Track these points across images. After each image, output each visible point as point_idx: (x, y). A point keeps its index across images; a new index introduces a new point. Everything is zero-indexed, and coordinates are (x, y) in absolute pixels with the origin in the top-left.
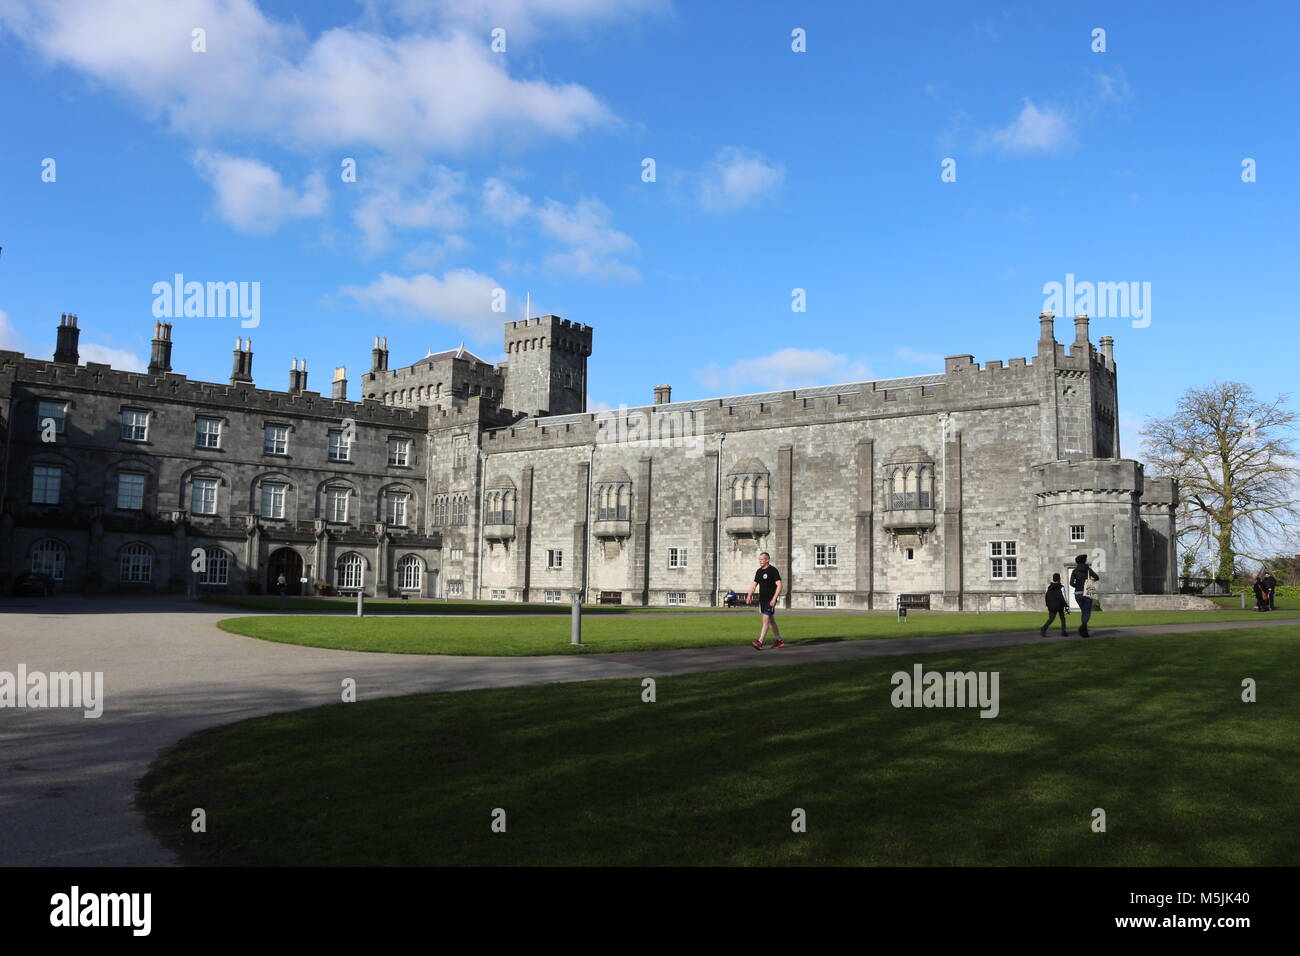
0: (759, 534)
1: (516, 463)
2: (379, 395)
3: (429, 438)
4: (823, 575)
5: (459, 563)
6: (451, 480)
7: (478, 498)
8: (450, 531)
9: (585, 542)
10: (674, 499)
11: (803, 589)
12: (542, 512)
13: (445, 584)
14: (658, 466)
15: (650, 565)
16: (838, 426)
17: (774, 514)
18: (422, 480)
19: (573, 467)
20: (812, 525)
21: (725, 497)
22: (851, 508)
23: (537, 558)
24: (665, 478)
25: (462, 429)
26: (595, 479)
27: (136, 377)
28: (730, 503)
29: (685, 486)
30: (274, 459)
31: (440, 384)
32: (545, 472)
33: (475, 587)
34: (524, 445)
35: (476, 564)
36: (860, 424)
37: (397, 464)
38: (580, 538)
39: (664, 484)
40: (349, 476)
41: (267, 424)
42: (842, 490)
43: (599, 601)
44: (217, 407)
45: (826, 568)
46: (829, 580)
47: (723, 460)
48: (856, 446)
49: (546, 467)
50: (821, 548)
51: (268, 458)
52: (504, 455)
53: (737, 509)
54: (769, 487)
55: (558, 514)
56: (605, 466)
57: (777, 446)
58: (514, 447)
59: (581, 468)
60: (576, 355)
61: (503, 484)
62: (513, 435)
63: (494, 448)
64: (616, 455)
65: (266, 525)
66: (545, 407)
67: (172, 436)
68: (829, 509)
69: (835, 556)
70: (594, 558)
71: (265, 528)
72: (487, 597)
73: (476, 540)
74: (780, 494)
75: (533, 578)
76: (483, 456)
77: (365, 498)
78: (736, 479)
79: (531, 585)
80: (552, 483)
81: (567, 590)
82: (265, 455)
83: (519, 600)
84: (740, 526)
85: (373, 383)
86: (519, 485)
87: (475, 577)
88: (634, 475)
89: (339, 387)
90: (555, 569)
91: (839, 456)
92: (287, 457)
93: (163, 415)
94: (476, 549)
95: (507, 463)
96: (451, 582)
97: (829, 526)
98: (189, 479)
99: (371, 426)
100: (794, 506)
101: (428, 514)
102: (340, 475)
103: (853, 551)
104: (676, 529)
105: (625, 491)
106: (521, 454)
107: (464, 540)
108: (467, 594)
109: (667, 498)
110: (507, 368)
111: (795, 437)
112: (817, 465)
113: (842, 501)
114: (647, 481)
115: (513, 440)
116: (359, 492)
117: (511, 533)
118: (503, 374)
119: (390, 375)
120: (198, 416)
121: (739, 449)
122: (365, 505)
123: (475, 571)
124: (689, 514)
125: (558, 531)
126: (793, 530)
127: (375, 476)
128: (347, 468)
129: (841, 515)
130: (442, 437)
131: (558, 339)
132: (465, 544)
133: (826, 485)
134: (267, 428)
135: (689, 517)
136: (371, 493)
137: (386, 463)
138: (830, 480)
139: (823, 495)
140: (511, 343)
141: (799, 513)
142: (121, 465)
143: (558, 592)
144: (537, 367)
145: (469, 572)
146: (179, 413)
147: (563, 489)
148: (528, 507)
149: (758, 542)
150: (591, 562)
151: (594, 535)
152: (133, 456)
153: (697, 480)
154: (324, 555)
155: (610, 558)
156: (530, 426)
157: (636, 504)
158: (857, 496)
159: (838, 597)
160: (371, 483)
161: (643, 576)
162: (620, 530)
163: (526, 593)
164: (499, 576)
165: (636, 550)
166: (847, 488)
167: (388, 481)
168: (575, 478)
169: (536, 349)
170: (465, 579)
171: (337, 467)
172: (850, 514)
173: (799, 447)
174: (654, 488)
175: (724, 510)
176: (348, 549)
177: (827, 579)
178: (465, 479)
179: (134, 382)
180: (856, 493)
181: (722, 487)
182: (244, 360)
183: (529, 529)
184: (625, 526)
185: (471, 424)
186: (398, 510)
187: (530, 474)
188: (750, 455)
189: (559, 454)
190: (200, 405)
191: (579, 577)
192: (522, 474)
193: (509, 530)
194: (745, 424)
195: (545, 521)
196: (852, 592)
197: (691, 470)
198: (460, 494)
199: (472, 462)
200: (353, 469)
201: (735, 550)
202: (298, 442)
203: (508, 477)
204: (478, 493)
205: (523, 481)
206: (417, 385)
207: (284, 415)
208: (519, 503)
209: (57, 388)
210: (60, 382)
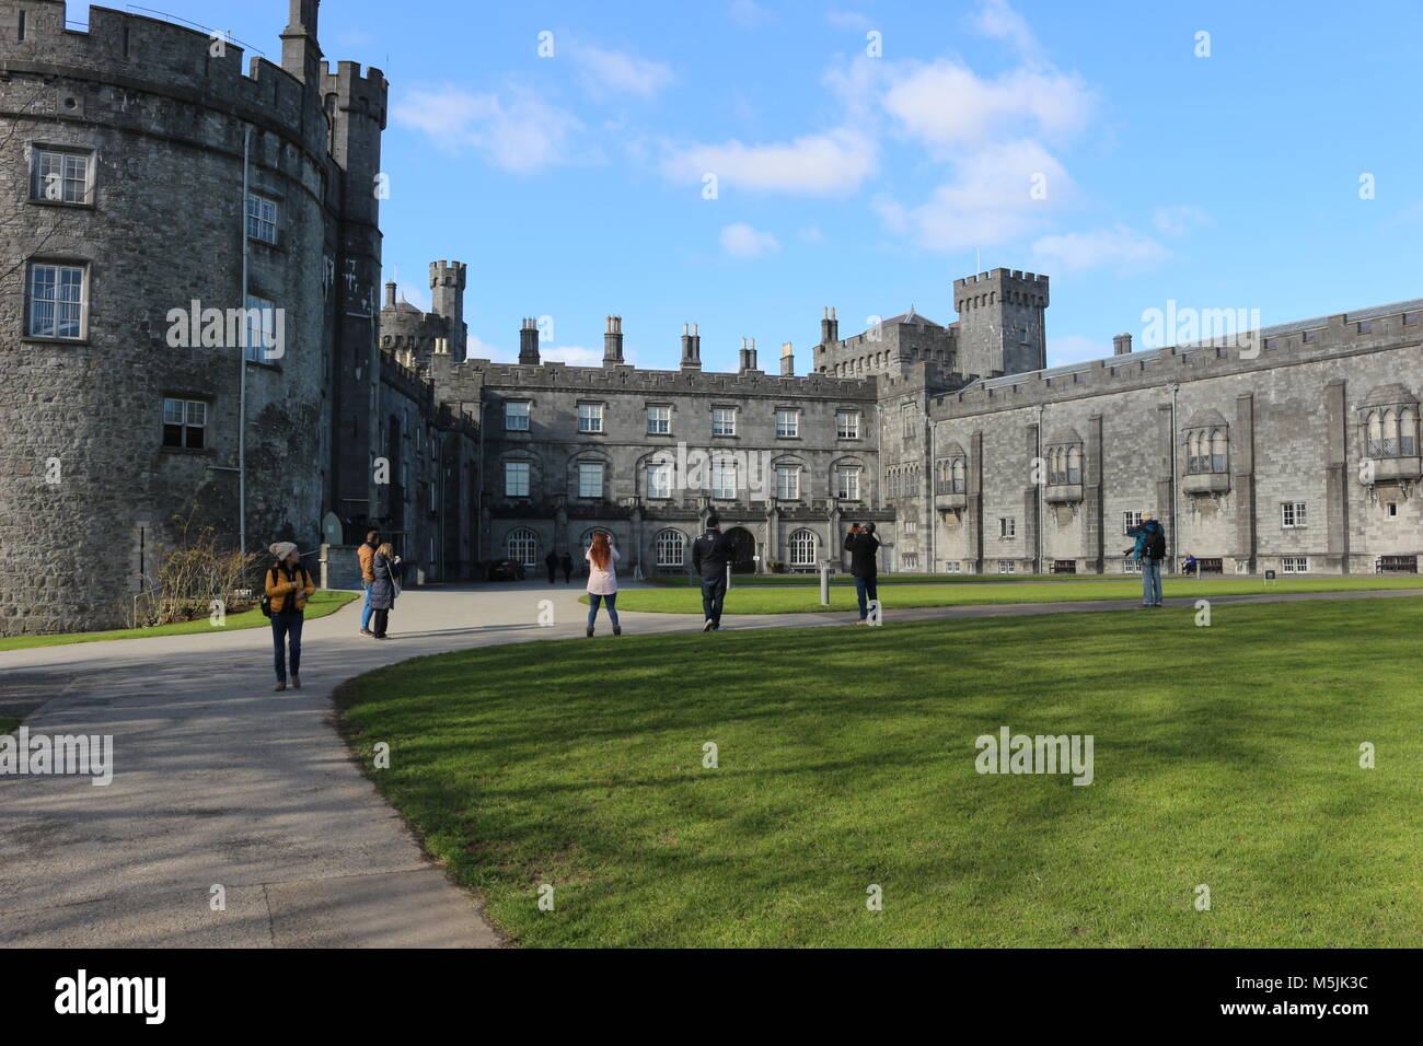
0: (1218, 493)
1: (964, 429)
2: (830, 367)
3: (878, 408)
4: (1292, 537)
5: (913, 536)
6: (902, 451)
7: (928, 468)
8: (904, 503)
9: (1037, 509)
10: (1126, 459)
11: (1270, 552)
12: (992, 478)
13: (900, 558)
14: (1109, 424)
15: (1105, 531)
16: (1304, 367)
17: (1234, 470)
18: (874, 452)
19: (1022, 430)
20: (1277, 480)
21: (1180, 455)
22: (1322, 460)
23: (990, 527)
24: (1117, 437)
25: (910, 397)
26: (1044, 441)
27: (590, 371)
28: (1185, 459)
29: (1138, 444)
30: (723, 440)
31: (888, 351)
32: (994, 436)
33: (929, 560)
34: (972, 411)
35: (929, 536)
36: (1329, 364)
37: (847, 437)
38: (1031, 505)
39: (1116, 443)
40: (798, 453)
41: (714, 406)
42: (1310, 440)
43: (1053, 571)
44: (666, 394)
45: (1295, 528)
46: (1298, 541)
47: (1178, 414)
48: (1325, 388)
49: (995, 431)
50: (1288, 506)
51: (717, 440)
52: (952, 421)
53: (1194, 467)
54: (1228, 440)
55: (1009, 480)
56: (1055, 427)
57: (1236, 395)
58: (962, 412)
59: (1029, 431)
60: (1031, 308)
61: (952, 451)
62: (961, 400)
63: (942, 414)
64: (1065, 415)
65: (717, 505)
66: (999, 367)
67: (625, 425)
68: (1296, 461)
69: (1304, 514)
70: (1047, 526)
71: (716, 509)
72: (942, 569)
73: (929, 511)
74: (1241, 447)
75: (986, 548)
76: (932, 424)
77: (815, 474)
78: (1191, 433)
79: (985, 556)
80: (1001, 448)
81: (1021, 560)
82: (714, 437)
83: (972, 572)
84: (1197, 485)
85: (823, 354)
86: (968, 451)
87: (929, 549)
88: (1084, 435)
89: (786, 362)
90: (1008, 539)
91: (1306, 401)
92: (735, 438)
93: (615, 406)
94: (929, 520)
95: (956, 431)
96: (906, 556)
97: (1297, 482)
98: (643, 466)
99: (818, 400)
100: (1257, 461)
101: (882, 486)
102: (789, 452)
103: (1324, 509)
104: (1130, 491)
105: (1075, 453)
106: (969, 419)
107: (916, 511)
108: (922, 567)
109: (1119, 458)
110: (958, 329)
111: (1256, 383)
112: (1280, 413)
113: (1311, 452)
114: (1098, 441)
115: (961, 405)
116: (809, 467)
117: (962, 502)
118: (955, 334)
119: (839, 346)
120: (647, 404)
121: (1194, 401)
122: (817, 481)
123: (929, 544)
124: (1144, 475)
125: (1010, 498)
126: (1256, 486)
127: (824, 451)
128: (796, 444)
129: (1310, 469)
130: (890, 406)
131: (1009, 292)
132: (918, 516)
133: (1292, 435)
134: (715, 411)
135: (1143, 478)
136: (823, 469)
137: (836, 437)
138: (1297, 429)
139: (1289, 446)
140: (962, 301)
141: (1262, 468)
142: (580, 456)
143: (1011, 562)
144: (989, 324)
145: (923, 544)
146: (629, 402)
147: (1013, 453)
148: (978, 475)
149: (1218, 502)
150: (1044, 530)
151: (1046, 501)
152: (591, 447)
153: (1150, 437)
154: (775, 533)
155: (1062, 525)
156: (976, 389)
157: (1087, 466)
158: (1328, 445)
159: (1308, 560)
160: (822, 458)
161: (1097, 543)
162: (1071, 494)
163: (979, 564)
164: (953, 548)
165: (1089, 516)
166: (1316, 437)
167: (839, 454)
168: (1024, 441)
169: (987, 305)
170: (920, 552)
171: (786, 444)
172: (1320, 466)
173: (1261, 394)
174: (1106, 449)
175: (1181, 467)
176: (799, 525)
177: (1296, 541)
178: (915, 448)
179: (587, 376)
180: (1326, 442)
181: (1178, 442)
182: (692, 344)
183: (980, 498)
184: (1077, 491)
185: (918, 391)
186: (850, 483)
187: (979, 440)
188: (1206, 406)
189: (1008, 417)
190: (650, 393)
191: (1032, 546)
192: (970, 440)
193: (961, 500)
194: (1200, 373)
195: (996, 488)
196: (1325, 555)
197: (1144, 426)
198: (911, 464)
199: (921, 431)
200: (802, 445)
201: (1194, 511)
202: (746, 422)
203: (957, 443)
204: (928, 463)
205: (972, 447)
206: (866, 354)
207: (731, 396)
208: (969, 470)
209: (519, 389)
210: (522, 383)
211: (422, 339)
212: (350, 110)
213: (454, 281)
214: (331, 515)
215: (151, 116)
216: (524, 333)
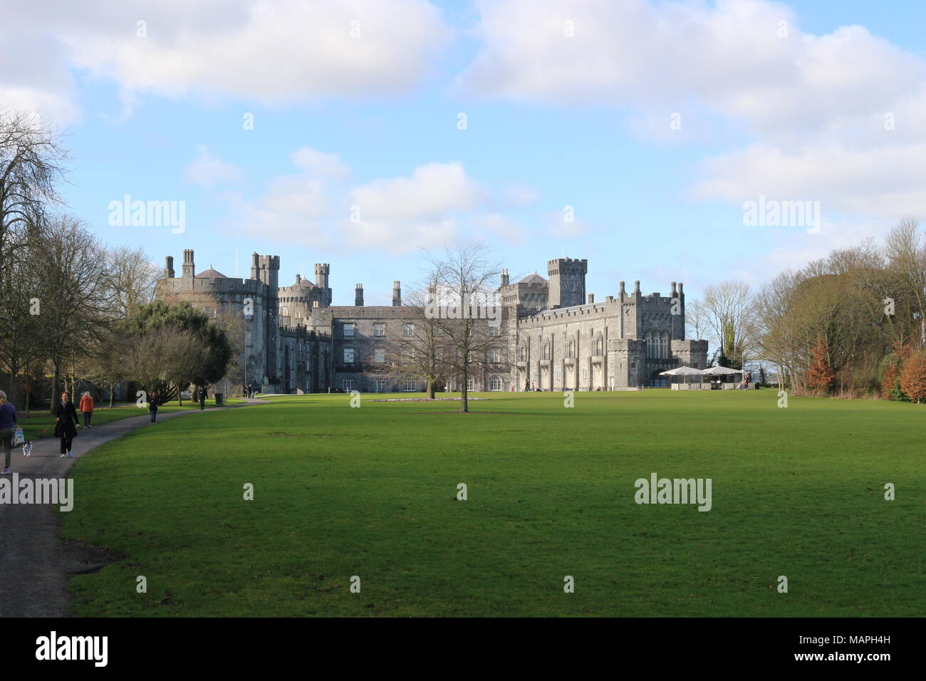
0: (572, 365)
9: (540, 369)
10: (558, 351)
12: (532, 356)
15: (553, 378)
16: (587, 322)
19: (538, 337)
20: (583, 361)
23: (531, 376)
26: (542, 342)
29: (560, 345)
32: (533, 338)
35: (518, 379)
37: (494, 335)
42: (588, 348)
44: (411, 319)
48: (590, 331)
49: (533, 336)
50: (584, 371)
52: (524, 331)
54: (575, 346)
55: (535, 357)
56: (544, 336)
57: (577, 330)
59: (540, 337)
60: (577, 275)
61: (523, 344)
62: (526, 322)
63: (522, 327)
64: (547, 332)
68: (586, 355)
70: (542, 375)
73: (517, 368)
74: (577, 349)
76: (518, 331)
80: (534, 343)
86: (527, 344)
88: (550, 341)
91: (587, 334)
92: (442, 336)
94: (517, 372)
95: (525, 334)
97: (586, 362)
98: (401, 349)
100: (579, 354)
101: (509, 357)
103: (589, 372)
104: (558, 363)
105: (547, 348)
106: (528, 330)
107: (514, 368)
110: (549, 283)
111: (580, 326)
113: (588, 352)
114: (553, 343)
115: (526, 324)
118: (548, 285)
121: (570, 330)
124: (561, 357)
125: (535, 364)
126: (579, 363)
127: (483, 341)
129: (588, 358)
131: (564, 269)
132: (515, 370)
133: (585, 346)
137: (488, 335)
139: (584, 350)
140: (550, 271)
141: (580, 357)
142: (375, 346)
144: (557, 284)
147: (536, 346)
148: (528, 354)
150: (542, 377)
151: (541, 366)
152: (379, 342)
157: (550, 353)
161: (551, 382)
162: (545, 364)
165: (550, 372)
167: (490, 343)
169: (556, 275)
174: (554, 346)
179: (378, 312)
183: (529, 363)
184: (547, 362)
185: (515, 317)
186: (496, 355)
187: (529, 339)
189: (536, 331)
190: (405, 318)
193: (524, 364)
194: (571, 320)
195: (533, 360)
197: (561, 339)
203: (524, 340)
204: (517, 348)
205: (528, 342)
209: (350, 319)
210: (350, 316)
211: (311, 297)
212: (269, 269)
213: (324, 272)
214: (266, 377)
215: (226, 298)
216: (357, 290)
